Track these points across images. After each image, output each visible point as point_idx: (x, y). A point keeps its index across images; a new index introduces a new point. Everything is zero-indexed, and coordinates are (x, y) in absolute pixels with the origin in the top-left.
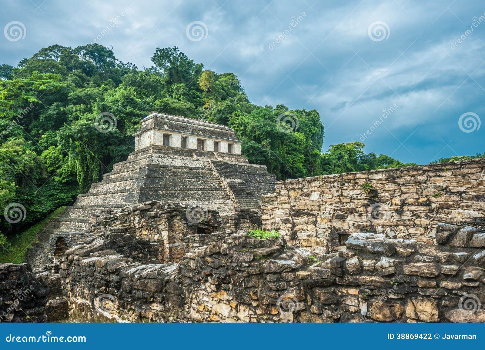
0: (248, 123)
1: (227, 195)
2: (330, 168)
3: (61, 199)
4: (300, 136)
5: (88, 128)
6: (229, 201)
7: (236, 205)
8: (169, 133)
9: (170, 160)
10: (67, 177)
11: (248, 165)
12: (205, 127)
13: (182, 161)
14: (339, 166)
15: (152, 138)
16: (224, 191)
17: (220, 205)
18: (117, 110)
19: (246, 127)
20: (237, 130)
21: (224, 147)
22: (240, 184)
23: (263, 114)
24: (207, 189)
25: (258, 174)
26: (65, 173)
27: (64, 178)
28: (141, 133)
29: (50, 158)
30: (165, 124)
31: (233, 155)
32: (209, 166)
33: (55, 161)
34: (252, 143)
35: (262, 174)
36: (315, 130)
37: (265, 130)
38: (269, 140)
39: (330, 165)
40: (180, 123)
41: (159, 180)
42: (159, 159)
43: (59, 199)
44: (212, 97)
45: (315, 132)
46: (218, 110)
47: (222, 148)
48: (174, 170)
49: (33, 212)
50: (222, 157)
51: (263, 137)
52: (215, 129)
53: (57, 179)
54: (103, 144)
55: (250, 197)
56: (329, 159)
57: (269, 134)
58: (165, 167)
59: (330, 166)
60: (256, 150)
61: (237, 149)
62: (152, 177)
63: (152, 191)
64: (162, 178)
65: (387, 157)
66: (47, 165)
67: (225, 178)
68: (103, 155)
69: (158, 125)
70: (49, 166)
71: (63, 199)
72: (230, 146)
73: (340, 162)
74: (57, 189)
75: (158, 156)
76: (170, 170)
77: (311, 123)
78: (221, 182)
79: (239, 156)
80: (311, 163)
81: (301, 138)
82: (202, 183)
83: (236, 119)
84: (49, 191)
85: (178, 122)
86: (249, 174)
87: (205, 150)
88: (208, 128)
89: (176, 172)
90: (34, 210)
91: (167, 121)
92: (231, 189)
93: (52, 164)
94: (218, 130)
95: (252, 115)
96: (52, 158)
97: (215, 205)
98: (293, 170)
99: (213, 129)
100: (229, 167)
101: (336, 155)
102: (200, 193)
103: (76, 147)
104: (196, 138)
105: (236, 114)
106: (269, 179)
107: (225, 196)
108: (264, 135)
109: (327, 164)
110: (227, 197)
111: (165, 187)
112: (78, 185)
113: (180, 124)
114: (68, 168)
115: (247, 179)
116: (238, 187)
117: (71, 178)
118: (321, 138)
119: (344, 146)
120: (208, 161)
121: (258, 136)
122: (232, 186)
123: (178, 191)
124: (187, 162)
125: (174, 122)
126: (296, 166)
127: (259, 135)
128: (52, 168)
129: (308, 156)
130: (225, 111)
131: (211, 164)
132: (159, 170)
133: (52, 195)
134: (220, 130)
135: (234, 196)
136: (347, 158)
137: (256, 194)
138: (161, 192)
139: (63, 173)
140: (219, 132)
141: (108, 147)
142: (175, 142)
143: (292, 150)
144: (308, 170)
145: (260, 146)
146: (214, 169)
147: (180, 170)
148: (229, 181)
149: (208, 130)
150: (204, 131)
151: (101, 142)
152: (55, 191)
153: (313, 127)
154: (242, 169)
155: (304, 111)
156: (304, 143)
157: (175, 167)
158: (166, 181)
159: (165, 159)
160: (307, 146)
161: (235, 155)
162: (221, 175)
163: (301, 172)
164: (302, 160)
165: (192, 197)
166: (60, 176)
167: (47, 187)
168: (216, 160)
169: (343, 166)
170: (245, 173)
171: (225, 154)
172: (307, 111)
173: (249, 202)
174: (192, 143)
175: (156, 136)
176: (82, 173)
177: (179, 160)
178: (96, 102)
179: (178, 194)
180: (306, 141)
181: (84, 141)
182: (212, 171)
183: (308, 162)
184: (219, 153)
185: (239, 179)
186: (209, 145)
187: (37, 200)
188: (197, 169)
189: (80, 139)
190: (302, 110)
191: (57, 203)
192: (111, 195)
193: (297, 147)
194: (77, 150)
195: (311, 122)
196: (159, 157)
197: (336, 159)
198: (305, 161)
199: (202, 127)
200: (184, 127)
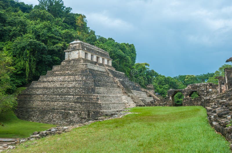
6: (120, 89)
7: (124, 91)
8: (87, 52)
10: (20, 71)
15: (81, 54)
18: (43, 34)
26: (19, 69)
27: (18, 71)
30: (85, 47)
38: (119, 59)
47: (105, 62)
54: (39, 53)
72: (108, 62)
73: (141, 73)
79: (111, 67)
85: (89, 47)
87: (99, 62)
104: (96, 55)
110: (118, 87)
117: (22, 72)
119: (141, 65)
130: (92, 40)
131: (108, 71)
132: (92, 71)
135: (122, 87)
140: (103, 53)
141: (42, 55)
142: (89, 57)
146: (110, 73)
149: (100, 52)
153: (132, 54)
155: (128, 44)
159: (92, 66)
162: (114, 76)
172: (129, 44)
174: (95, 58)
176: (29, 69)
181: (30, 51)
186: (101, 60)
188: (103, 72)
190: (126, 43)
193: (128, 64)
195: (131, 51)
196: (90, 65)
199: (97, 50)
200: (92, 49)
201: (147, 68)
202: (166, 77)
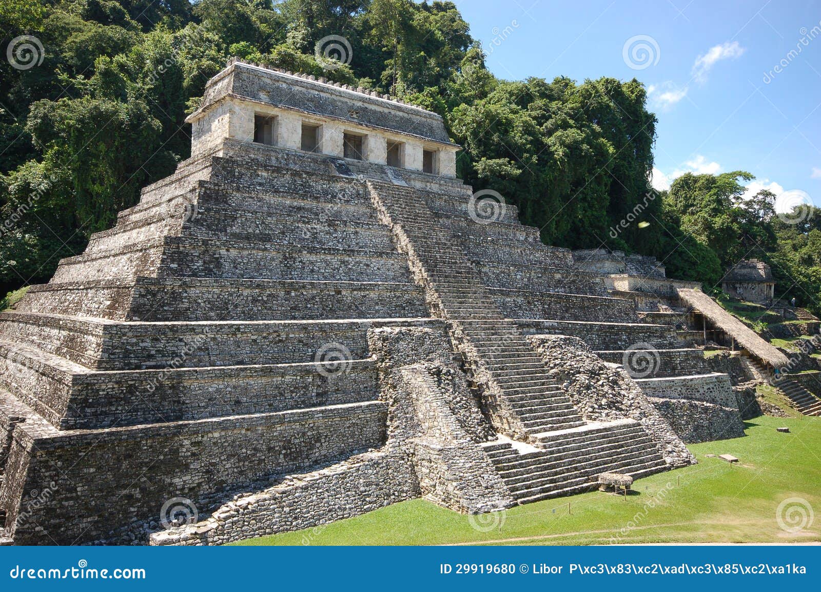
1: (409, 271)
6: (412, 286)
8: (271, 111)
12: (366, 105)
15: (227, 123)
16: (400, 260)
21: (413, 156)
24: (354, 253)
28: (203, 110)
30: (262, 88)
31: (434, 176)
32: (369, 198)
35: (505, 226)
40: (301, 88)
41: (223, 222)
47: (407, 158)
48: (272, 200)
50: (407, 180)
52: (393, 112)
61: (447, 164)
63: (199, 247)
64: (234, 218)
67: (404, 228)
69: (244, 91)
72: (429, 156)
76: (262, 200)
78: (394, 238)
79: (451, 179)
82: (344, 237)
85: (296, 87)
86: (471, 223)
87: (364, 160)
88: (373, 107)
89: (277, 207)
91: (269, 81)
92: (420, 256)
94: (401, 114)
99: (386, 111)
102: (334, 261)
104: (342, 128)
106: (522, 240)
107: (404, 275)
110: (408, 275)
111: (239, 240)
113: (301, 92)
115: (465, 235)
116: (438, 252)
120: (366, 186)
123: (274, 254)
125: (284, 86)
131: (374, 193)
132: (231, 196)
134: (406, 115)
135: (425, 274)
140: (402, 118)
142: (286, 136)
146: (380, 205)
149: (375, 112)
150: (362, 113)
161: (442, 177)
162: (395, 221)
168: (387, 184)
171: (413, 172)
174: (331, 139)
175: (236, 117)
179: (272, 259)
182: (375, 209)
184: (400, 170)
186: (376, 150)
192: (112, 258)
199: (360, 103)
200: (312, 100)
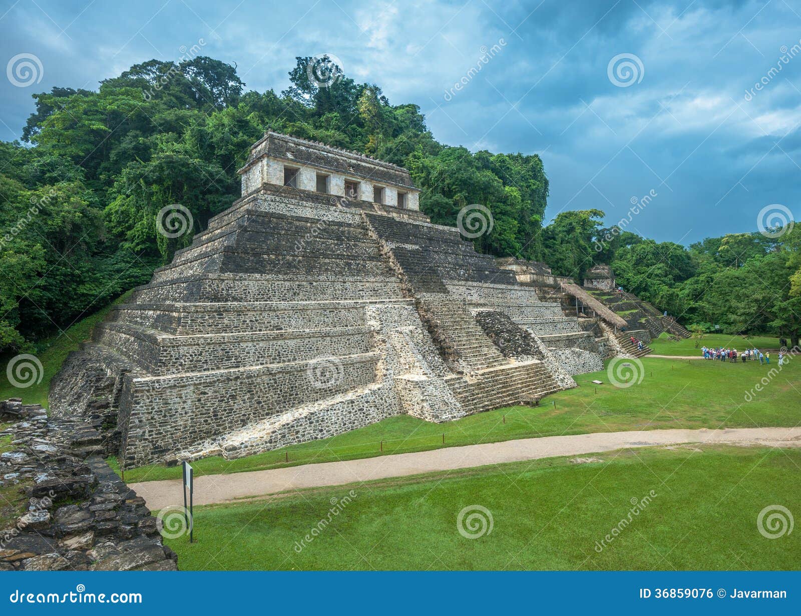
0: (432, 167)
1: (391, 269)
2: (554, 244)
3: (133, 276)
4: (512, 191)
5: (171, 162)
6: (393, 279)
7: (404, 287)
8: (295, 166)
9: (292, 207)
10: (143, 242)
11: (430, 225)
12: (359, 162)
13: (315, 211)
14: (568, 242)
15: (265, 173)
16: (386, 262)
17: (376, 284)
18: (222, 139)
19: (429, 173)
20: (415, 177)
21: (390, 197)
22: (413, 252)
23: (456, 155)
24: (355, 258)
25: (445, 241)
26: (138, 237)
27: (138, 244)
28: (249, 165)
29: (116, 212)
30: (288, 150)
31: (405, 210)
32: (363, 223)
33: (124, 218)
34: (438, 197)
35: (452, 241)
36: (535, 184)
37: (460, 177)
38: (465, 193)
39: (554, 238)
40: (315, 151)
41: (265, 237)
42: (272, 203)
43: (130, 277)
44: (378, 131)
45: (536, 188)
46: (387, 148)
47: (387, 198)
48: (298, 223)
49: (83, 295)
50: (387, 212)
51: (455, 189)
52: (377, 168)
53: (127, 245)
54: (197, 192)
55: (430, 273)
56: (553, 231)
57: (465, 184)
58: (281, 217)
59: (555, 242)
60: (444, 208)
61: (413, 202)
62: (253, 231)
63: (248, 253)
64: (272, 235)
65: (632, 235)
66: (113, 224)
67: (387, 241)
68: (198, 209)
69: (276, 151)
70: (115, 226)
71: (137, 277)
72: (401, 197)
73: (570, 237)
74: (127, 262)
75: (269, 199)
76: (291, 223)
77: (529, 175)
78: (381, 248)
79: (416, 212)
80: (527, 234)
81: (515, 194)
82: (347, 248)
83: (413, 162)
84: (115, 264)
85: (312, 150)
86: (430, 239)
87: (359, 199)
88: (364, 164)
89: (302, 228)
90: (85, 291)
91: (293, 145)
92: (398, 259)
93: (119, 223)
94: (381, 169)
95: (439, 157)
96: (119, 212)
97: (368, 285)
98: (501, 245)
99: (373, 167)
100: (396, 225)
101: (564, 226)
102: (341, 263)
103: (152, 194)
104: (344, 177)
105: (415, 155)
106: (463, 249)
107: (387, 272)
108: (456, 185)
109: (551, 238)
110: (390, 272)
111: (276, 250)
112: (161, 256)
113: (315, 153)
114: (143, 228)
115: (426, 246)
116: (410, 257)
117: (148, 244)
118: (544, 198)
119: (576, 215)
120: (361, 215)
121: (448, 187)
122: (399, 254)
123: (300, 258)
124: (322, 212)
125: (304, 149)
126: (506, 238)
127: (450, 186)
128: (120, 229)
129: (523, 224)
130: (399, 150)
131: (366, 220)
132: (270, 221)
133: (119, 271)
134: (385, 170)
135: (401, 271)
136: (579, 231)
137: (441, 271)
138: (265, 256)
139: (135, 236)
140: (383, 171)
141: (206, 196)
142: (306, 182)
143: (499, 213)
144: (523, 244)
145: (450, 202)
146: (370, 227)
147: (309, 225)
148: (393, 246)
149: (365, 167)
150: (357, 168)
151: (195, 187)
152: (123, 264)
153: (532, 181)
154: (420, 231)
155: (520, 156)
156: (518, 202)
157: (299, 219)
158: (279, 240)
159: (283, 205)
160: (522, 209)
161: (410, 211)
162: (381, 237)
163: (513, 247)
164: (516, 229)
165: (327, 270)
166: (132, 241)
167: (112, 258)
168: (374, 213)
169: (574, 242)
170: (423, 238)
171: (391, 207)
172: (525, 155)
173: (427, 282)
174: (336, 185)
175: (271, 169)
177: (308, 209)
178: (190, 126)
179: (299, 261)
180: (522, 200)
181: (166, 185)
182: (367, 230)
183: (523, 234)
184: (382, 205)
185: (411, 244)
186: (366, 192)
187: (89, 277)
188: (340, 224)
189: (159, 181)
190: (516, 154)
191: (127, 283)
192: (189, 264)
193: (509, 208)
194: (154, 199)
195: (530, 173)
196: (272, 201)
197: (564, 231)
198: (519, 232)
199: (355, 162)
200: (323, 158)
201: (597, 221)
202: (659, 242)
